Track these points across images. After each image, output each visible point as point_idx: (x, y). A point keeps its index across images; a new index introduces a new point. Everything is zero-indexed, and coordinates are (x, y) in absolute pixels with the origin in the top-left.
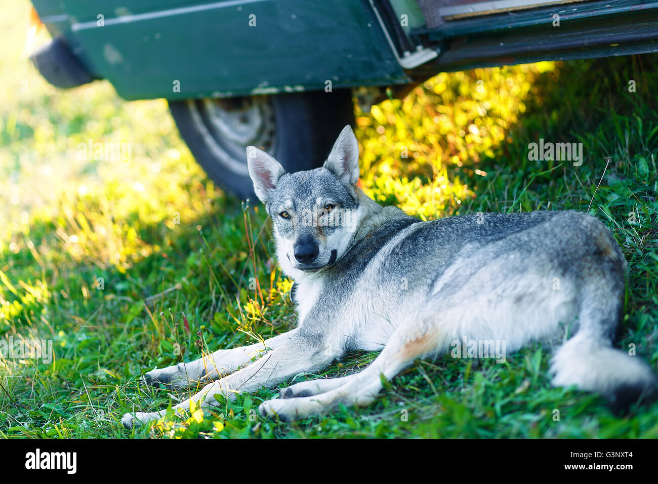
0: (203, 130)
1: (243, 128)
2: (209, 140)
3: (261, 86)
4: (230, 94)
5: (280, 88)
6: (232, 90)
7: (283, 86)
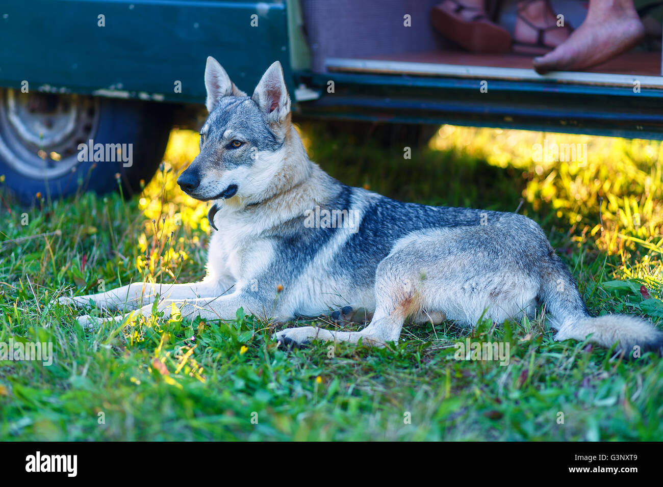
3: (113, 87)
4: (63, 90)
5: (134, 94)
6: (68, 86)
7: (138, 91)
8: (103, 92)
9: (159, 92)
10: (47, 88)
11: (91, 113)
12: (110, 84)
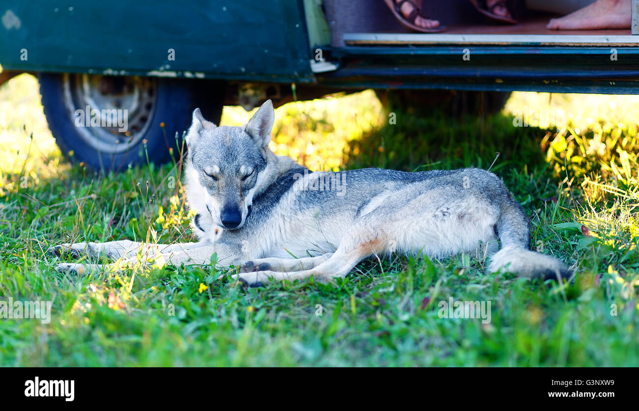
3: (162, 68)
4: (123, 73)
5: (180, 73)
6: (126, 70)
7: (183, 71)
8: (154, 73)
9: (200, 72)
10: (110, 72)
11: (151, 93)
12: (160, 65)
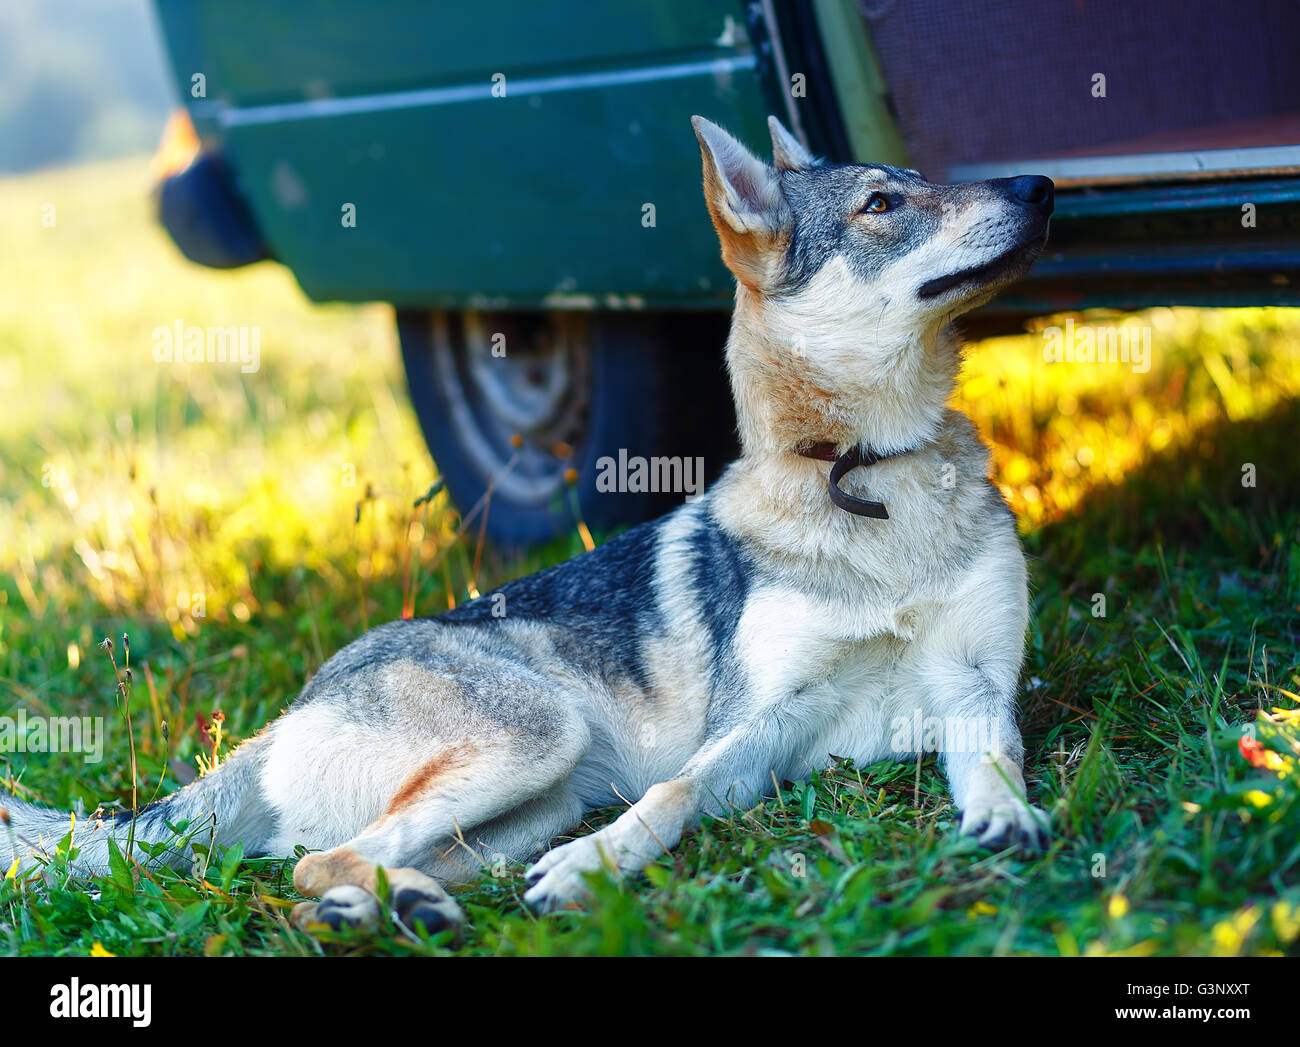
0: (451, 388)
1: (531, 395)
2: (461, 416)
7: (597, 288)
9: (633, 292)
